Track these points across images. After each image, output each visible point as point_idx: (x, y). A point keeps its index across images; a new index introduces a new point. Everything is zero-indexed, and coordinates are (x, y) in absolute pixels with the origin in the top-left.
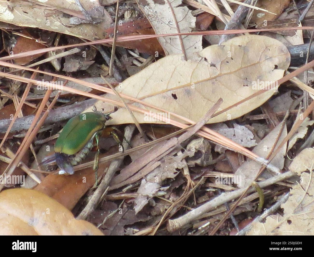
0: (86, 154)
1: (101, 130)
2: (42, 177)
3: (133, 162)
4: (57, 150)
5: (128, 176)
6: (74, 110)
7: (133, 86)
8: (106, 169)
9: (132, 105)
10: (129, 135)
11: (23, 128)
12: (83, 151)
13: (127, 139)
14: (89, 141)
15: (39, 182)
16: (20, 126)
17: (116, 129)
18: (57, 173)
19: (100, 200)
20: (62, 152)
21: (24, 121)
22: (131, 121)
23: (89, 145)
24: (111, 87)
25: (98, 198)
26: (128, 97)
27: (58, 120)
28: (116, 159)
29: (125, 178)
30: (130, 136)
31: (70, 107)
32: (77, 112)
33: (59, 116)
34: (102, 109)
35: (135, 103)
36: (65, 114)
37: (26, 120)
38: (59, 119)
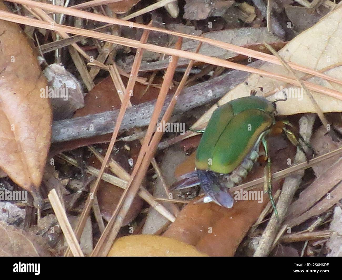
0: (248, 170)
1: (269, 128)
2: (176, 210)
3: (318, 179)
4: (201, 165)
5: (312, 202)
6: (213, 91)
7: (308, 49)
8: (278, 192)
9: (310, 80)
10: (307, 132)
11: (135, 124)
12: (243, 165)
13: (305, 139)
14: (252, 149)
15: (173, 220)
16: (131, 122)
17: (290, 124)
18: (200, 200)
19: (273, 245)
20: (210, 170)
21: (137, 112)
22: (310, 109)
23: (254, 155)
24: (273, 51)
25: (270, 243)
26: (302, 69)
27: (188, 108)
28: (293, 175)
29: (308, 205)
30: (310, 132)
31: (207, 85)
32: (218, 93)
33: (191, 102)
34: (260, 89)
35: (313, 78)
36: (200, 97)
37: (139, 112)
38: (190, 106)
